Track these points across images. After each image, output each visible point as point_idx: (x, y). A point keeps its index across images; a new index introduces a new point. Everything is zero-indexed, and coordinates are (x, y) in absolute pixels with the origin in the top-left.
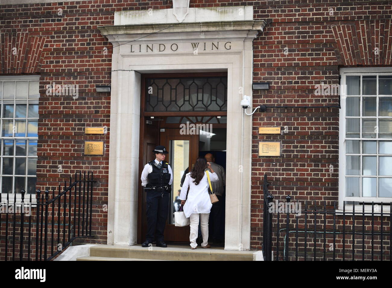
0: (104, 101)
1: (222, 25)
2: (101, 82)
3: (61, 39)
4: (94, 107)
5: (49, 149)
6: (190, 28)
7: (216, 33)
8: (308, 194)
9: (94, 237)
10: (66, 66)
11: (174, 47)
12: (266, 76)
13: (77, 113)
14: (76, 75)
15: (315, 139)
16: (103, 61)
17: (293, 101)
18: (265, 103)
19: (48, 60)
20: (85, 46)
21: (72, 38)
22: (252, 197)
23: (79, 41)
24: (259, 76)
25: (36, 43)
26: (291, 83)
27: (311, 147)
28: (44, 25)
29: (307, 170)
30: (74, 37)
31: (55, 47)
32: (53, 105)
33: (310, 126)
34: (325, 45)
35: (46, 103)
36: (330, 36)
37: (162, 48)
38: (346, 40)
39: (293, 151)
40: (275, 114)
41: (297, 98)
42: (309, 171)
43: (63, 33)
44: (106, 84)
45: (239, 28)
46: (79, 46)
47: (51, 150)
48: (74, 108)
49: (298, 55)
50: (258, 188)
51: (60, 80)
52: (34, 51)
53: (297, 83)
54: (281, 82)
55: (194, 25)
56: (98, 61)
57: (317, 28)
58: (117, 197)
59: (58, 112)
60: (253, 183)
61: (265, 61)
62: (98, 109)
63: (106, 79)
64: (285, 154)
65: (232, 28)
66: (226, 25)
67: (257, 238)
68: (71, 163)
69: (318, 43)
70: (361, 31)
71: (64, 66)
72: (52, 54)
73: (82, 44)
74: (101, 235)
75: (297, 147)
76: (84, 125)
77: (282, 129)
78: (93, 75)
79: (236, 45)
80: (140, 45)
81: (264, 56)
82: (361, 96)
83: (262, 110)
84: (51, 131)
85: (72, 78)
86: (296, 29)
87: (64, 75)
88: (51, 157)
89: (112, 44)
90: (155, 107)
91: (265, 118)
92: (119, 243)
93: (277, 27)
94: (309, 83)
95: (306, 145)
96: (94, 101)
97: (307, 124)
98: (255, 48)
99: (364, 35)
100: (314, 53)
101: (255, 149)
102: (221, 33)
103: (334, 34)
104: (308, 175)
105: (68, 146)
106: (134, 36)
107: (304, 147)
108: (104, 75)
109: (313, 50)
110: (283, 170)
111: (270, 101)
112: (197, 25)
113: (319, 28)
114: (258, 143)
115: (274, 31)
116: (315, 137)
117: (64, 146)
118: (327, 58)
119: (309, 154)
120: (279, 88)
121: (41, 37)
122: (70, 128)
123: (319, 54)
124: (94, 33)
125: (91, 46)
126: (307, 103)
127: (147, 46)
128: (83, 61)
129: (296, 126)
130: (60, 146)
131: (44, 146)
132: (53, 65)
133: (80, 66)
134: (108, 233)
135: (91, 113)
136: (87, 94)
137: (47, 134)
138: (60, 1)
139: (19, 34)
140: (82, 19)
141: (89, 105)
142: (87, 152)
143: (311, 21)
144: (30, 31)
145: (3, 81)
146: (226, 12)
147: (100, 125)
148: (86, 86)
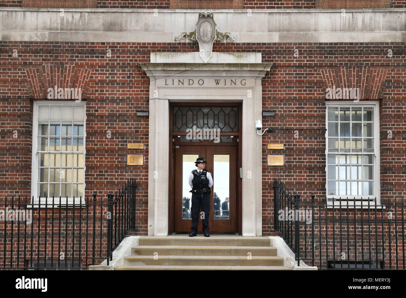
0: (143, 123)
1: (241, 66)
2: (140, 107)
3: (105, 72)
4: (134, 128)
5: (96, 161)
6: (216, 67)
7: (235, 72)
8: (304, 193)
9: (136, 231)
10: (109, 94)
11: (201, 82)
12: (272, 106)
13: (120, 132)
14: (118, 102)
15: (309, 153)
16: (141, 91)
17: (293, 124)
18: (272, 126)
19: (94, 89)
20: (126, 79)
21: (115, 71)
23: (120, 74)
24: (267, 106)
25: (82, 74)
26: (291, 111)
27: (306, 159)
28: (89, 60)
29: (304, 176)
30: (116, 71)
31: (99, 78)
32: (99, 125)
33: (305, 143)
34: (316, 84)
35: (92, 124)
36: (320, 77)
37: (191, 82)
38: (331, 81)
39: (293, 162)
40: (279, 134)
41: (296, 122)
42: (305, 177)
43: (106, 67)
44: (145, 110)
45: (254, 69)
46: (121, 79)
47: (97, 162)
48: (117, 128)
49: (296, 91)
50: (267, 189)
51: (104, 106)
52: (81, 81)
53: (295, 111)
54: (283, 111)
55: (219, 65)
56: (137, 91)
57: (310, 71)
58: (156, 198)
59: (104, 131)
60: (263, 186)
61: (271, 94)
62: (138, 130)
63: (144, 106)
64: (287, 164)
65: (248, 69)
66: (244, 66)
67: (267, 227)
68: (116, 172)
69: (310, 82)
70: (342, 74)
71: (107, 94)
72: (97, 84)
74: (142, 229)
75: (296, 159)
76: (126, 142)
77: (285, 145)
78: (133, 102)
79: (250, 82)
80: (173, 80)
81: (271, 91)
82: (339, 122)
83: (269, 131)
84: (97, 146)
85: (115, 104)
86: (294, 71)
87: (108, 101)
88: (97, 167)
89: (149, 78)
90: (180, 128)
91: (272, 138)
92: (159, 234)
93: (279, 69)
94: (304, 111)
95: (302, 157)
96: (135, 123)
97: (303, 142)
98: (263, 85)
99: (344, 77)
100: (308, 89)
101: (264, 161)
102: (239, 72)
103: (322, 76)
104: (305, 179)
105: (113, 158)
106: (169, 72)
107: (301, 159)
108: (142, 102)
109: (307, 87)
110: (286, 176)
111: (275, 124)
112: (222, 65)
113: (311, 71)
114: (267, 156)
115: (277, 72)
116: (309, 151)
117: (109, 159)
118: (317, 94)
119: (305, 164)
120: (282, 115)
121: (86, 70)
122: (115, 144)
123: (311, 91)
124: (133, 69)
125: (131, 79)
126: (303, 126)
127: (179, 80)
128: (124, 91)
129: (295, 143)
130: (106, 158)
131: (92, 158)
132: (98, 93)
133: (121, 94)
134: (149, 227)
135: (132, 132)
136: (128, 117)
137: (93, 149)
138: (102, 41)
139: (66, 67)
140: (123, 57)
141: (130, 126)
142: (129, 163)
143: (305, 65)
144: (77, 64)
145: (49, 105)
146: (241, 57)
147: (140, 142)
148: (127, 111)
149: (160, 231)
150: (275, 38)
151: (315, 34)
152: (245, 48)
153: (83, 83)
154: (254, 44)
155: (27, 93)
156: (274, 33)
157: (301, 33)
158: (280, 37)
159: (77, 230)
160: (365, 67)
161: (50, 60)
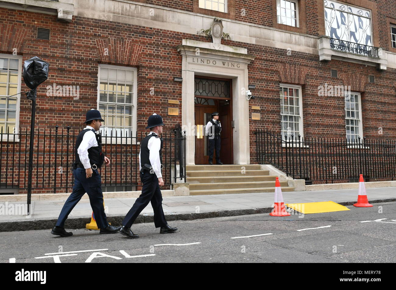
0: (178, 86)
2: (176, 75)
3: (152, 48)
4: (172, 89)
6: (225, 54)
7: (235, 59)
11: (214, 63)
12: (253, 82)
13: (163, 91)
14: (161, 70)
16: (176, 64)
19: (145, 59)
20: (167, 55)
22: (250, 139)
23: (163, 51)
24: (251, 82)
25: (136, 48)
26: (262, 87)
27: (271, 116)
28: (141, 39)
30: (160, 48)
31: (148, 52)
34: (275, 72)
35: (144, 84)
36: (276, 68)
37: (208, 61)
38: (282, 71)
39: (265, 118)
40: (257, 100)
41: (265, 94)
42: (271, 127)
43: (153, 45)
44: (179, 77)
45: (246, 58)
47: (147, 111)
48: (161, 88)
49: (265, 74)
50: (252, 135)
51: (152, 72)
52: (135, 53)
53: (265, 87)
54: (259, 86)
56: (174, 64)
57: (271, 64)
60: (250, 132)
61: (252, 75)
62: (175, 90)
63: (179, 74)
64: (262, 119)
65: (243, 57)
67: (252, 159)
69: (272, 70)
70: (287, 67)
71: (154, 64)
72: (147, 56)
73: (164, 53)
75: (266, 116)
76: (167, 98)
77: (260, 107)
78: (171, 71)
79: (242, 66)
80: (198, 59)
83: (252, 98)
84: (148, 101)
85: (159, 72)
86: (264, 62)
87: (154, 69)
88: (147, 116)
89: (182, 56)
91: (254, 102)
94: (269, 88)
96: (172, 86)
97: (269, 106)
98: (248, 69)
99: (288, 70)
101: (250, 117)
103: (278, 67)
104: (271, 129)
105: (158, 110)
107: (268, 116)
108: (177, 72)
109: (270, 73)
110: (261, 126)
111: (255, 94)
114: (252, 114)
116: (273, 112)
118: (275, 78)
119: (271, 119)
120: (258, 89)
121: (140, 45)
122: (159, 100)
123: (272, 75)
124: (171, 48)
125: (170, 55)
126: (269, 97)
127: (202, 60)
128: (165, 63)
129: (265, 106)
130: (153, 109)
131: (143, 109)
132: (148, 63)
133: (163, 65)
135: (171, 92)
136: (168, 81)
137: (145, 102)
138: (150, 27)
139: (125, 41)
140: (164, 39)
141: (169, 87)
142: (169, 114)
143: (269, 60)
144: (133, 40)
145: (109, 68)
146: (237, 49)
147: (176, 99)
148: (168, 77)
149: (190, 162)
150: (253, 41)
151: (273, 42)
152: (238, 44)
153: (137, 54)
154: (242, 43)
155: (96, 57)
156: (253, 38)
157: (267, 40)
158: (256, 41)
159: (134, 161)
160: (297, 65)
161: (113, 35)
